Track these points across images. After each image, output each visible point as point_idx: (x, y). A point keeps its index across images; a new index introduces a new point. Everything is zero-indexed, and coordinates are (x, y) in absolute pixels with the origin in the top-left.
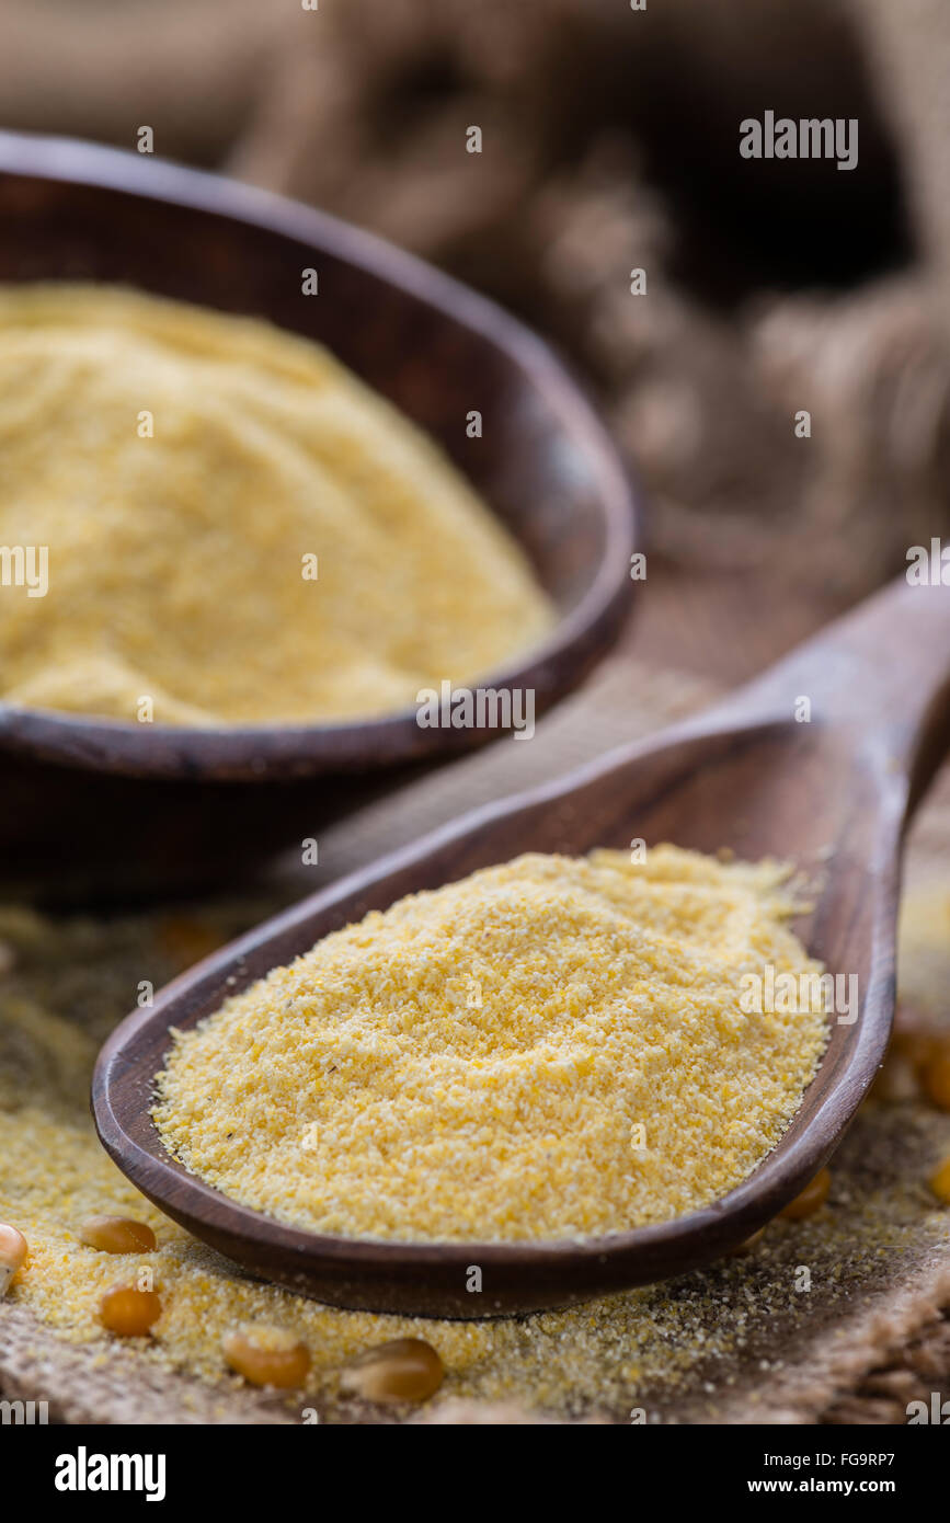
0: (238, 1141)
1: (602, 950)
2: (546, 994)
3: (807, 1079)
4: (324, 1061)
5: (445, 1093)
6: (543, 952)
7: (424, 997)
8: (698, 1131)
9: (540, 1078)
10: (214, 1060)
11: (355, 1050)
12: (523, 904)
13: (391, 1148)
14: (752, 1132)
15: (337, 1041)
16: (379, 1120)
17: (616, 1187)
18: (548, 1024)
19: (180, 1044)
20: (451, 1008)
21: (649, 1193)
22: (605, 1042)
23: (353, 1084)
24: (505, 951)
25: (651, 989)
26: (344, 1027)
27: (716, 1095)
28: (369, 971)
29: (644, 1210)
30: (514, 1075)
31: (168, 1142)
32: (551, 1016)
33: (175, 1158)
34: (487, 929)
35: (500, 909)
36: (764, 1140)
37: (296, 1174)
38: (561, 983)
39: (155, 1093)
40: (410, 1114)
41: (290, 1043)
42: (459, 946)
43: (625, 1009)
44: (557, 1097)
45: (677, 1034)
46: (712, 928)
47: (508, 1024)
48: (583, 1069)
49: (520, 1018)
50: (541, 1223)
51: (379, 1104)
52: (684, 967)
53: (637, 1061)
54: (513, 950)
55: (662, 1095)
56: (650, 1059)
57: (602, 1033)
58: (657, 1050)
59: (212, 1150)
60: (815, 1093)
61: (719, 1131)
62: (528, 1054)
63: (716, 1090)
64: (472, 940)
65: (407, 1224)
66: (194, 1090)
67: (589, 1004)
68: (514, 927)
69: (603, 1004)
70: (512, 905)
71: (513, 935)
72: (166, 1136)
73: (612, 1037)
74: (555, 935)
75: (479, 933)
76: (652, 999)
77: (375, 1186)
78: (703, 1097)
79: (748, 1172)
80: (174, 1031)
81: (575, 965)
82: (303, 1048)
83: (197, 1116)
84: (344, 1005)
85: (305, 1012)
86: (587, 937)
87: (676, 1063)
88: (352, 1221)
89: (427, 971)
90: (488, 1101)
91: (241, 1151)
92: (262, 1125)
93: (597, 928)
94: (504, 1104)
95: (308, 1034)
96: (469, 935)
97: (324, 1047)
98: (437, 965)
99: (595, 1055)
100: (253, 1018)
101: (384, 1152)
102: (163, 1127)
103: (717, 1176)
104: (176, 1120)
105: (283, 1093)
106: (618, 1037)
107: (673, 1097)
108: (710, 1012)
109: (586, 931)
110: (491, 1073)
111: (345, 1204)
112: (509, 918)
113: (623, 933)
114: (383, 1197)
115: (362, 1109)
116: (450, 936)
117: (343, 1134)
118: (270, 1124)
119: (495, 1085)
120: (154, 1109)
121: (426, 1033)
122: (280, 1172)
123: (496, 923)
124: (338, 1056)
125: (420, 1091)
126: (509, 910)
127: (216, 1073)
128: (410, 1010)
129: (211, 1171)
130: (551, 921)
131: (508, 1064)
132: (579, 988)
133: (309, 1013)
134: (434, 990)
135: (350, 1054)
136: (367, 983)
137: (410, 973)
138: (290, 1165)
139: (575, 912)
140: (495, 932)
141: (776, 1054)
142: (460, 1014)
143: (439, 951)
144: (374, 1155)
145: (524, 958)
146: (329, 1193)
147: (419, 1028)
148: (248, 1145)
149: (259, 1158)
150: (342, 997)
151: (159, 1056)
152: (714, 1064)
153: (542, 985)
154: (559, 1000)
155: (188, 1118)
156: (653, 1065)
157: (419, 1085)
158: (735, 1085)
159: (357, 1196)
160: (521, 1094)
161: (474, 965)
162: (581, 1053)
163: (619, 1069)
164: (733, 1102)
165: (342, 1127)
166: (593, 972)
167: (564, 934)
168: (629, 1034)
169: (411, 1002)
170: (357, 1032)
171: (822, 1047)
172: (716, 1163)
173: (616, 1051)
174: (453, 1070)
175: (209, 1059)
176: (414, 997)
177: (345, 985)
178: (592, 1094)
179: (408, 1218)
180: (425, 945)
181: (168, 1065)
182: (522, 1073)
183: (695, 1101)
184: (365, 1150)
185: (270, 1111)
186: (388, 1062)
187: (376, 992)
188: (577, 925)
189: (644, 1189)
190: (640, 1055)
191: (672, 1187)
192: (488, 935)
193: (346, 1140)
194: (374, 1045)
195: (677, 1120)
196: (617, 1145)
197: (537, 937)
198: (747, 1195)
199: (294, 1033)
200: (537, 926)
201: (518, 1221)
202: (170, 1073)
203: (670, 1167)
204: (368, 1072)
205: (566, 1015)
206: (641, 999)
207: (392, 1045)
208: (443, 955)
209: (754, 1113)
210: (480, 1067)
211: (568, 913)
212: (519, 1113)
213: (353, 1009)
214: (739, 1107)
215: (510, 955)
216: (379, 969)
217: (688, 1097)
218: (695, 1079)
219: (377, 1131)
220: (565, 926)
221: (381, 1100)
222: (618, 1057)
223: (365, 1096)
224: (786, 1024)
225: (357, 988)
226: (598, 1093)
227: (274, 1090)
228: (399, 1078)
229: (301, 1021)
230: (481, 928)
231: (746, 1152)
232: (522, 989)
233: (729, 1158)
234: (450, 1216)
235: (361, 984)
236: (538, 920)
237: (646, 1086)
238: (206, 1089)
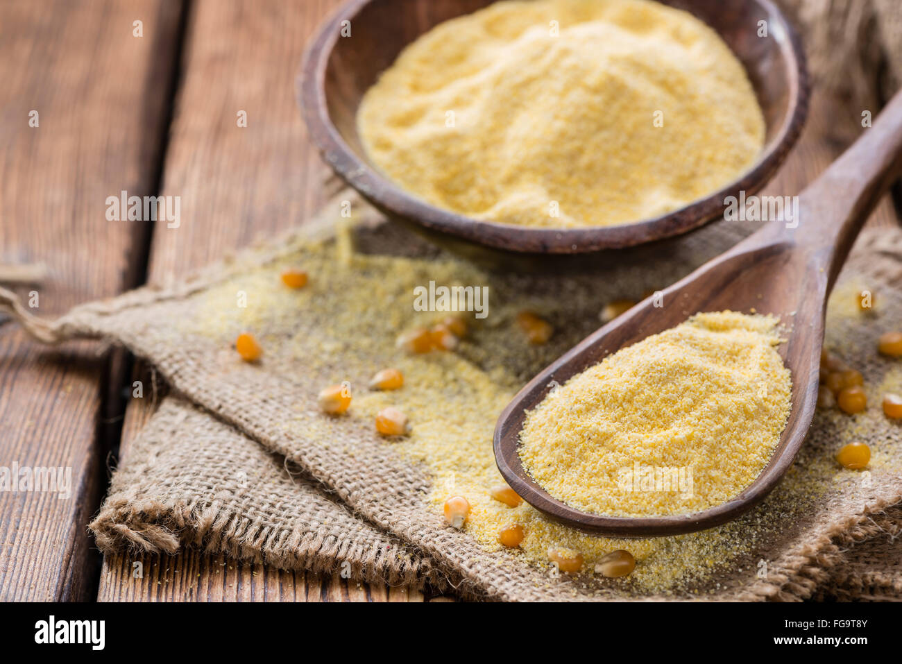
0: (552, 469)
1: (697, 382)
2: (675, 402)
3: (782, 429)
4: (586, 435)
5: (633, 450)
6: (673, 383)
7: (626, 405)
8: (736, 460)
9: (672, 443)
10: (542, 428)
11: (597, 430)
12: (665, 362)
13: (613, 474)
14: (758, 458)
15: (591, 426)
16: (608, 462)
17: (703, 488)
18: (675, 416)
19: (528, 417)
20: (636, 410)
21: (716, 489)
22: (698, 425)
23: (598, 445)
24: (658, 383)
25: (717, 398)
26: (593, 419)
27: (744, 443)
28: (603, 393)
29: (714, 497)
30: (662, 442)
31: (524, 465)
32: (677, 412)
33: (528, 475)
34: (650, 374)
35: (655, 364)
36: (763, 461)
37: (576, 485)
38: (680, 397)
39: (519, 441)
40: (620, 460)
41: (572, 426)
42: (639, 382)
43: (706, 409)
44: (679, 451)
45: (727, 418)
46: (744, 358)
47: (659, 416)
48: (690, 438)
49: (664, 414)
50: (673, 506)
51: (608, 454)
52: (731, 384)
53: (711, 432)
54: (661, 383)
55: (721, 446)
56: (716, 431)
57: (697, 421)
58: (720, 426)
59: (542, 472)
60: (785, 436)
61: (745, 459)
62: (668, 432)
63: (744, 441)
64: (644, 378)
65: (620, 508)
66: (534, 442)
67: (691, 407)
68: (661, 373)
69: (697, 406)
70: (660, 363)
71: (661, 376)
72: (524, 463)
73: (701, 422)
74: (677, 376)
75: (647, 375)
76: (717, 403)
77: (607, 492)
78: (738, 445)
79: (756, 477)
80: (526, 411)
81: (686, 389)
82: (578, 429)
83: (535, 454)
84: (593, 408)
85: (577, 411)
86: (691, 375)
87: (727, 430)
88: (598, 508)
89: (626, 393)
90: (651, 453)
91: (554, 473)
92: (562, 462)
93: (695, 371)
94: (658, 455)
95: (579, 423)
96: (644, 376)
97: (586, 429)
98: (630, 391)
99: (694, 431)
100: (558, 411)
101: (610, 476)
102: (523, 459)
103: (744, 479)
104: (527, 455)
105: (570, 448)
106: (703, 422)
107: (726, 447)
108: (742, 406)
109: (690, 372)
110: (652, 441)
111: (595, 500)
112: (659, 368)
113: (705, 372)
114: (610, 497)
115: (601, 457)
116: (635, 376)
117: (594, 468)
118: (565, 462)
119: (654, 446)
120: (519, 450)
121: (626, 421)
122: (569, 484)
123: (654, 371)
124: (591, 432)
125: (624, 449)
126: (659, 365)
127: (543, 435)
128: (619, 411)
129: (542, 481)
130: (677, 369)
131: (659, 436)
132: (687, 400)
133: (580, 412)
134: (629, 402)
135: (596, 432)
136: (602, 398)
137: (620, 395)
138: (574, 480)
139: (687, 363)
140: (654, 375)
141: (769, 419)
142: (640, 413)
143: (631, 384)
144: (606, 477)
145: (665, 386)
146: (588, 495)
147: (623, 419)
148: (556, 470)
149: (561, 476)
150: (592, 405)
151: (520, 423)
152: (743, 428)
153: (673, 399)
154: (679, 406)
155: (532, 455)
156: (719, 433)
157: (624, 446)
158: (752, 437)
159: (600, 496)
160: (665, 450)
161: (645, 390)
162: (689, 430)
163: (704, 436)
164: (750, 445)
165: (593, 465)
166: (694, 391)
167: (682, 374)
168: (708, 420)
169: (620, 408)
170: (598, 422)
171: (788, 413)
172: (744, 474)
173: (702, 428)
174: (637, 440)
175: (540, 427)
176: (621, 405)
177: (594, 400)
178: (693, 448)
179: (620, 506)
180: (625, 382)
181: (524, 427)
182: (665, 441)
183: (735, 448)
184: (603, 476)
185: (565, 456)
186: (612, 435)
187: (606, 402)
188: (686, 370)
189: (714, 487)
190: (713, 429)
191: (726, 486)
192: (651, 376)
193: (595, 471)
194: (605, 428)
195: (727, 456)
196: (703, 471)
197: (670, 377)
198: (755, 491)
199: (573, 422)
200: (670, 372)
201: (664, 506)
202: (525, 431)
203: (725, 477)
204: (603, 440)
205: (683, 412)
206: (712, 404)
207: (613, 428)
208: (633, 386)
209: (759, 450)
210: (648, 437)
211: (683, 365)
212: (664, 457)
213: (597, 410)
214: (754, 448)
215: (659, 385)
216: (607, 392)
217: (732, 446)
218: (735, 437)
219: (608, 467)
220: (682, 371)
221: (608, 452)
222: (703, 431)
223: (603, 450)
224: (773, 405)
225: (598, 401)
226: (695, 447)
227: (566, 447)
228: (616, 443)
229: (576, 416)
230: (648, 373)
231: (755, 468)
232: (665, 401)
233: (749, 471)
234: (637, 505)
235: (600, 399)
236: (671, 369)
237: (715, 443)
238: (539, 442)
